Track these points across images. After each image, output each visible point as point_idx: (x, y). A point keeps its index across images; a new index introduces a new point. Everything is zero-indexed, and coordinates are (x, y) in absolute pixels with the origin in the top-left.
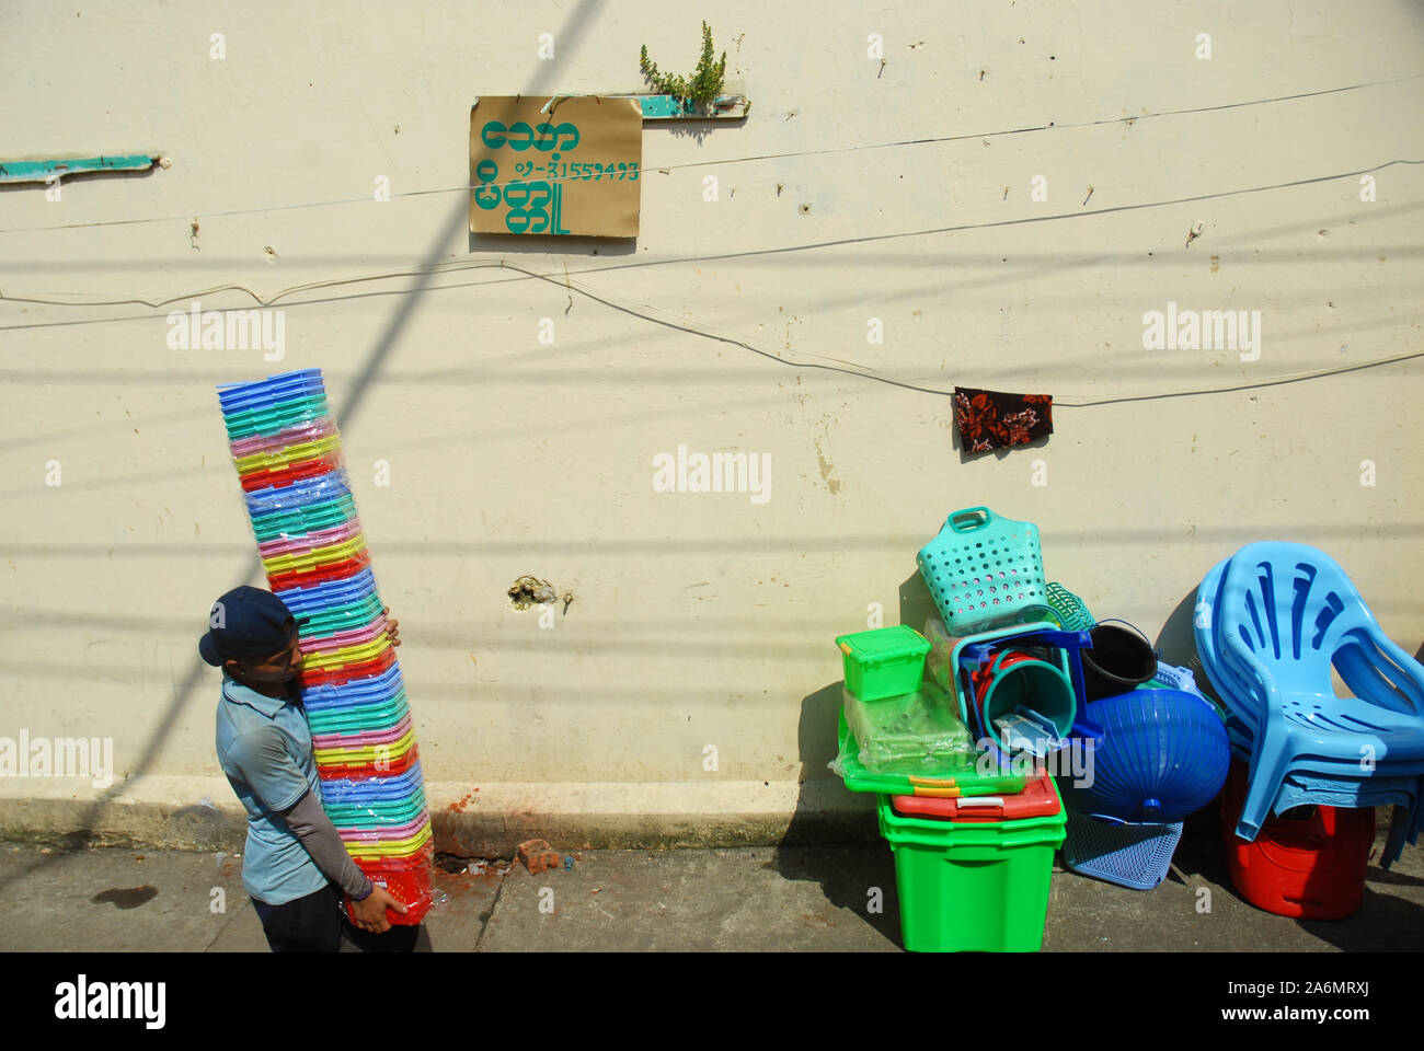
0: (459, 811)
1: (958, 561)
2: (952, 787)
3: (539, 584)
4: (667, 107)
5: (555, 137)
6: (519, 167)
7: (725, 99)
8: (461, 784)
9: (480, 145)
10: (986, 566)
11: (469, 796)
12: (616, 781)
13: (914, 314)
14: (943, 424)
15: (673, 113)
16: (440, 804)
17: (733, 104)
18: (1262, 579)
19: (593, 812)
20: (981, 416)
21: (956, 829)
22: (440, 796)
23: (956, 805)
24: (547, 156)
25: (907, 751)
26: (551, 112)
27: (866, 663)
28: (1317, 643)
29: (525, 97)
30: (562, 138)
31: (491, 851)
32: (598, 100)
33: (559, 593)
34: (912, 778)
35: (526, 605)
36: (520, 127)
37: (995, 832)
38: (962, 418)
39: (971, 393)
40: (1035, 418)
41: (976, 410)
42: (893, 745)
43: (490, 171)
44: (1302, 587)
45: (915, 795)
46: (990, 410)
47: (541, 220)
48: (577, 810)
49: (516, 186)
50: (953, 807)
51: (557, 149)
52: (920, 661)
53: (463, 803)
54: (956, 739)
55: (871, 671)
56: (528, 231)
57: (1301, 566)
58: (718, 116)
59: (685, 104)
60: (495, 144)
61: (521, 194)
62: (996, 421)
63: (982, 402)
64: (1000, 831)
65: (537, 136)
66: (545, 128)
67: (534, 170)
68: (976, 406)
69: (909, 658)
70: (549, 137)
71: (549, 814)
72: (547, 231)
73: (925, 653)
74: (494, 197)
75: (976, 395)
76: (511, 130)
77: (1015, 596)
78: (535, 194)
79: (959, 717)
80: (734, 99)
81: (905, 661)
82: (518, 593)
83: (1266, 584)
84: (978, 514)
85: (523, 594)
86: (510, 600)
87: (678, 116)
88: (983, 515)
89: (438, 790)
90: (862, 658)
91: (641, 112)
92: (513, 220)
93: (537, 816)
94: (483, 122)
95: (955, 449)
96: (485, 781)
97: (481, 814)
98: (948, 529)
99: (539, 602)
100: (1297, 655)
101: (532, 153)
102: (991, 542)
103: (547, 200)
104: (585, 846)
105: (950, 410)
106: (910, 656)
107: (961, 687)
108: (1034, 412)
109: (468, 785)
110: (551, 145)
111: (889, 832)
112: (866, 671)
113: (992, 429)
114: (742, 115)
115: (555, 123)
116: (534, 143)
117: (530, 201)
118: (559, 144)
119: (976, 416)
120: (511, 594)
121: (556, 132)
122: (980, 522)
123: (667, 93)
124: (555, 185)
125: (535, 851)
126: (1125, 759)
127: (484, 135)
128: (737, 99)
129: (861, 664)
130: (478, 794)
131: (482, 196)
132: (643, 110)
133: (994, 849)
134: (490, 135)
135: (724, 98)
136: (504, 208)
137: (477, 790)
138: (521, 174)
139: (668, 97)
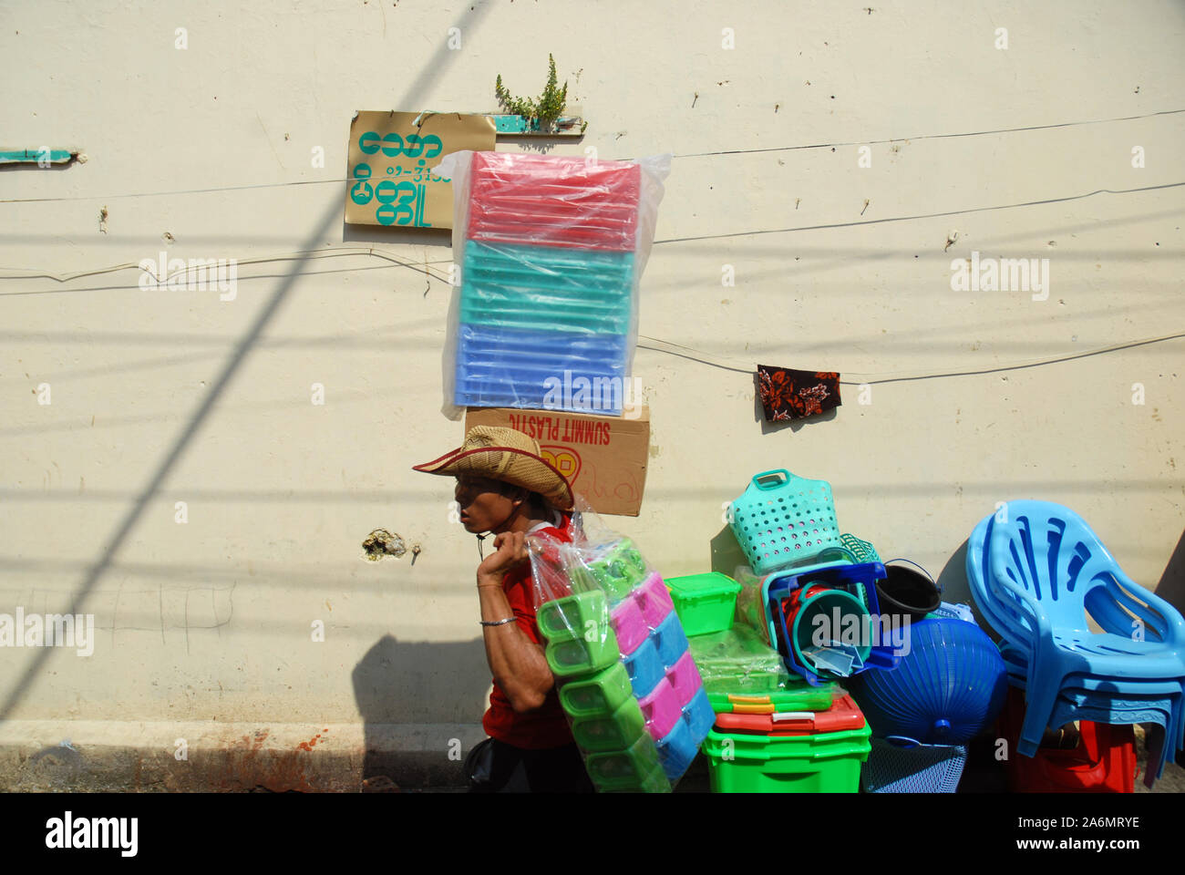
0: (308, 750)
1: (763, 513)
2: (768, 704)
3: (391, 537)
4: (517, 125)
5: (422, 146)
6: (389, 170)
7: (566, 120)
8: (312, 726)
9: (357, 150)
10: (787, 517)
11: (319, 736)
12: (455, 722)
13: (723, 302)
14: (748, 397)
15: (522, 129)
16: (291, 743)
17: (573, 124)
18: (1021, 531)
19: (433, 750)
20: (780, 390)
21: (773, 743)
22: (291, 736)
23: (772, 720)
24: (414, 161)
25: (726, 672)
26: (419, 126)
27: (685, 599)
28: (1071, 586)
29: (397, 113)
30: (428, 148)
31: (336, 788)
32: (459, 116)
33: (409, 546)
34: (731, 696)
35: (379, 556)
36: (392, 137)
37: (808, 745)
38: (763, 391)
39: (772, 370)
40: (826, 391)
41: (776, 385)
42: (713, 667)
43: (366, 172)
44: (1055, 539)
45: (734, 712)
46: (788, 385)
47: (407, 215)
48: (419, 748)
49: (386, 185)
50: (769, 722)
51: (422, 156)
52: (733, 599)
53: (313, 743)
54: (768, 662)
55: (690, 608)
56: (395, 224)
57: (1053, 521)
58: (560, 134)
59: (532, 123)
60: (370, 150)
61: (390, 193)
62: (793, 394)
63: (781, 377)
64: (813, 743)
65: (407, 145)
66: (414, 139)
67: (402, 172)
68: (776, 382)
69: (723, 597)
70: (417, 146)
71: (392, 752)
72: (411, 224)
73: (737, 592)
74: (367, 194)
75: (776, 372)
76: (385, 140)
77: (814, 542)
78: (402, 193)
79: (770, 645)
80: (572, 120)
81: (719, 600)
82: (372, 546)
83: (1025, 535)
84: (778, 476)
85: (376, 546)
86: (364, 551)
87: (526, 132)
88: (783, 477)
89: (290, 731)
90: (682, 595)
91: (495, 128)
92: (382, 214)
93: (382, 753)
94: (361, 132)
95: (757, 421)
96: (333, 723)
97: (329, 752)
98: (753, 487)
99: (390, 553)
100: (1055, 597)
101: (401, 159)
102: (791, 497)
103: (411, 199)
104: (425, 783)
105: (752, 387)
106: (724, 594)
107: (771, 617)
108: (825, 387)
109: (318, 726)
110: (418, 153)
111: (711, 748)
112: (685, 608)
113: (789, 401)
114: (579, 133)
115: (422, 135)
116: (404, 150)
117: (398, 198)
118: (424, 153)
119: (776, 389)
120: (365, 546)
121: (422, 143)
122: (780, 482)
123: (517, 113)
124: (419, 186)
125: (378, 786)
126: (919, 684)
127: (361, 142)
128: (575, 120)
129: (680, 601)
130: (326, 735)
131: (357, 193)
132: (497, 127)
133: (808, 762)
134: (367, 143)
135: (565, 118)
136: (375, 204)
137: (326, 730)
138: (392, 176)
139: (519, 117)
